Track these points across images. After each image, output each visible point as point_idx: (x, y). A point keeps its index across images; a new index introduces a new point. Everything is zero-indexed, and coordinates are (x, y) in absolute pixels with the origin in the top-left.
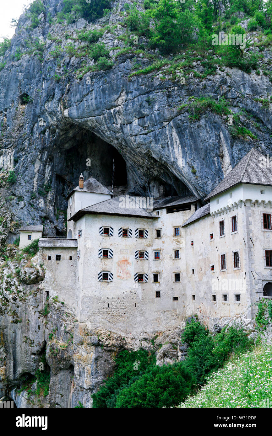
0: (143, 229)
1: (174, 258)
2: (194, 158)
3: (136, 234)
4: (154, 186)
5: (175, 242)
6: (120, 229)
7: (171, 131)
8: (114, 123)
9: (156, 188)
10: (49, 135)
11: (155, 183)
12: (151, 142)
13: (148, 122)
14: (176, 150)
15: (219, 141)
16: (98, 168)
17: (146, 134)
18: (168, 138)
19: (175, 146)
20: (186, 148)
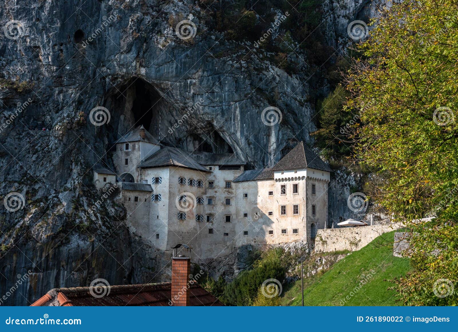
0: (201, 180)
1: (225, 204)
2: (250, 133)
3: (197, 184)
4: (190, 141)
5: (226, 192)
6: (189, 179)
7: (235, 110)
8: (187, 91)
9: (192, 143)
11: (191, 138)
12: (218, 115)
13: (218, 99)
14: (236, 124)
17: (214, 107)
18: (232, 114)
19: (236, 121)
20: (244, 125)
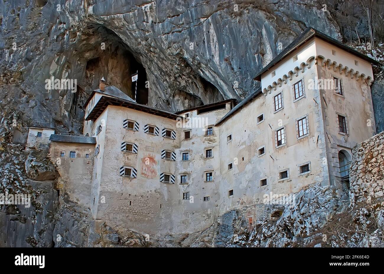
0: (171, 129)
1: (205, 157)
2: (233, 55)
3: (163, 133)
4: (178, 99)
5: (206, 142)
6: (147, 125)
7: (208, 28)
9: (181, 102)
10: (68, 39)
11: (180, 97)
12: (185, 39)
13: (183, 20)
14: (213, 48)
15: (261, 38)
16: (118, 86)
17: (180, 32)
18: (205, 35)
19: (212, 44)
20: (224, 45)
